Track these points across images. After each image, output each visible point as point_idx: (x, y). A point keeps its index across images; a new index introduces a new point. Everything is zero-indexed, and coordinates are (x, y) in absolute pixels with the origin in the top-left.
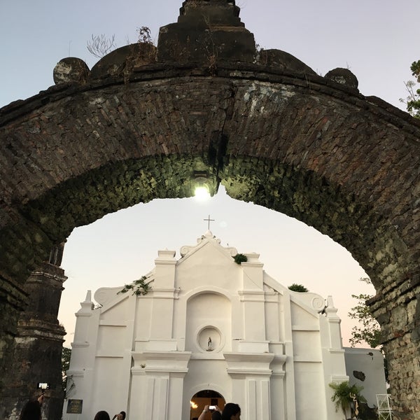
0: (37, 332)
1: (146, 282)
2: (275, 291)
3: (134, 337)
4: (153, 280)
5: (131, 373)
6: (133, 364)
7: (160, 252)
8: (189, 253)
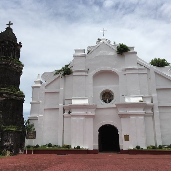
0: (5, 95)
1: (69, 67)
2: (145, 67)
3: (64, 97)
4: (73, 66)
5: (64, 116)
6: (64, 112)
7: (76, 51)
8: (92, 50)
